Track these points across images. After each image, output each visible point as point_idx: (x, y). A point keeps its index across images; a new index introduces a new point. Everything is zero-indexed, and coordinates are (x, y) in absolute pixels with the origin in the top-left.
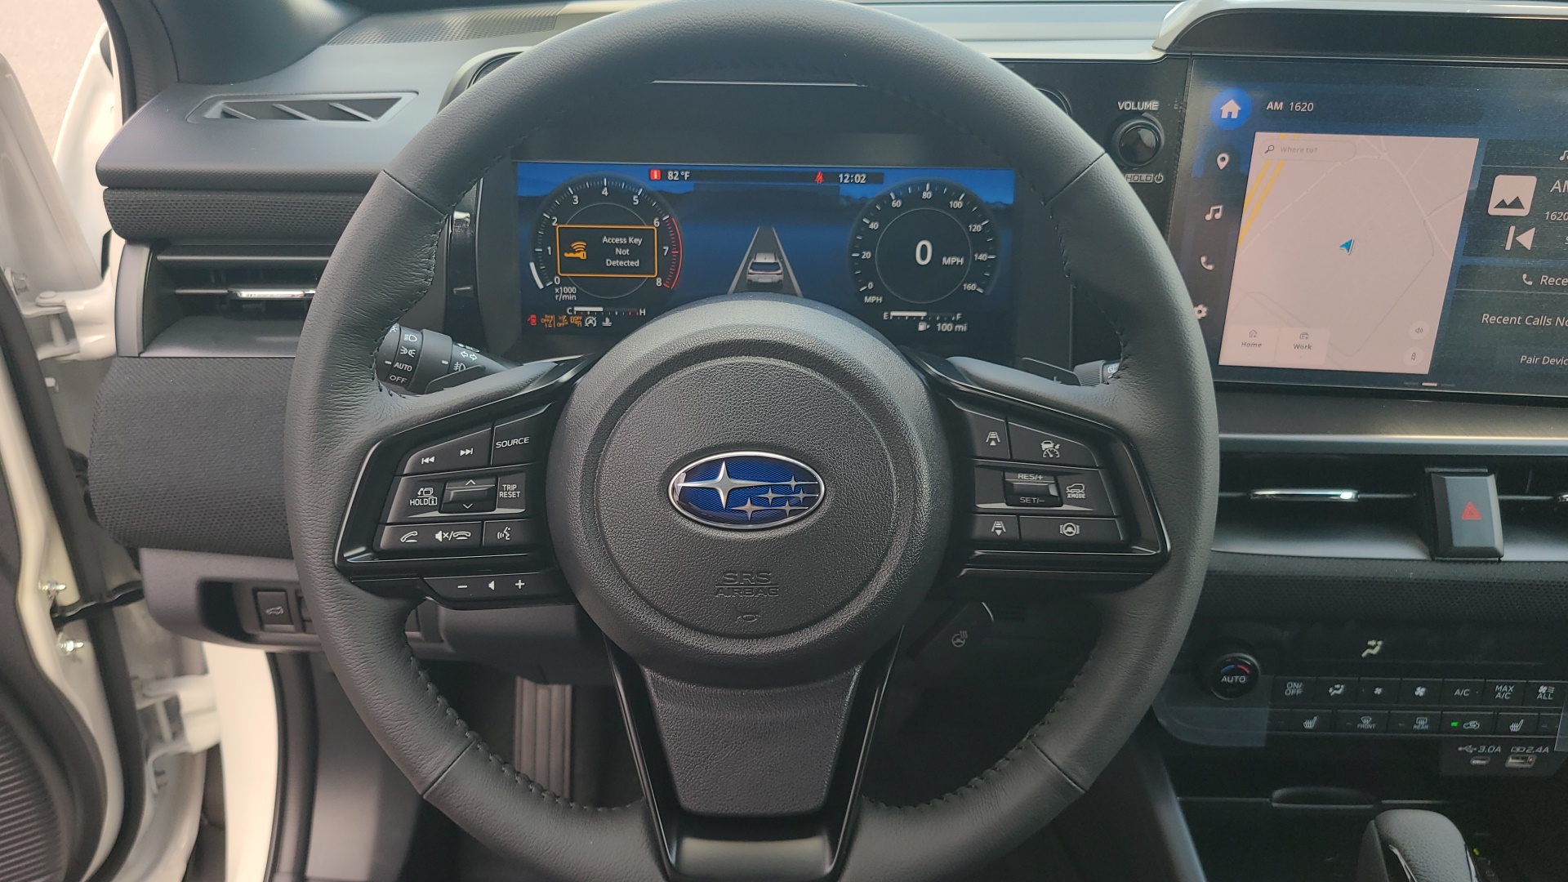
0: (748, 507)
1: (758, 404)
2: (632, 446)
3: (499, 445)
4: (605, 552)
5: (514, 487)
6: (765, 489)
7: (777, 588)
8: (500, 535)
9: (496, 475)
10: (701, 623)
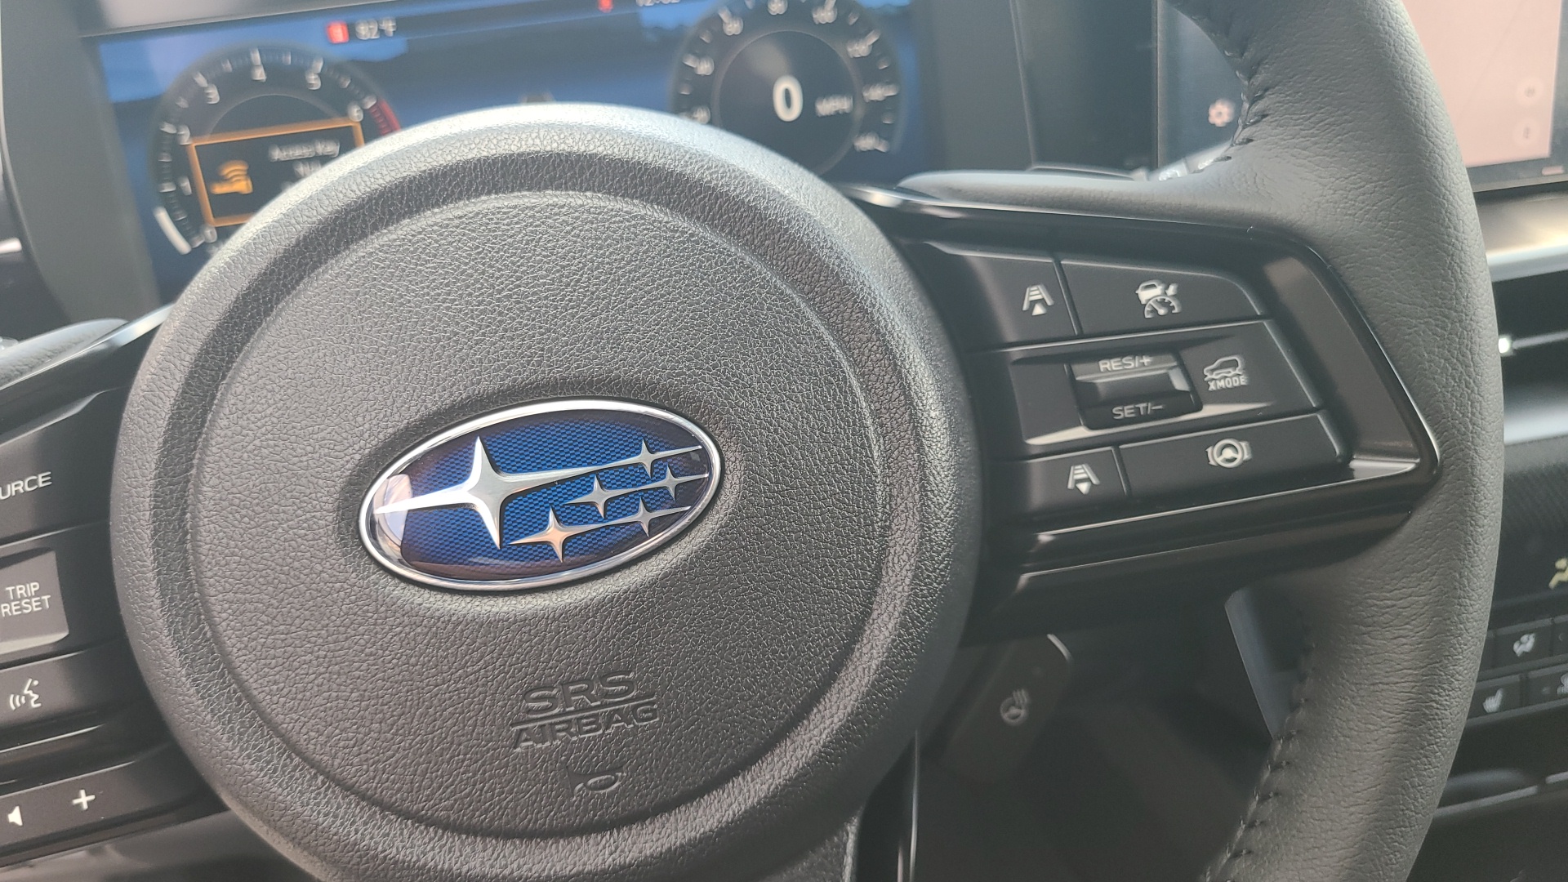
0: (555, 534)
1: (534, 294)
2: (257, 442)
4: (239, 700)
5: (34, 587)
6: (581, 484)
7: (652, 703)
8: (14, 702)
10: (492, 819)
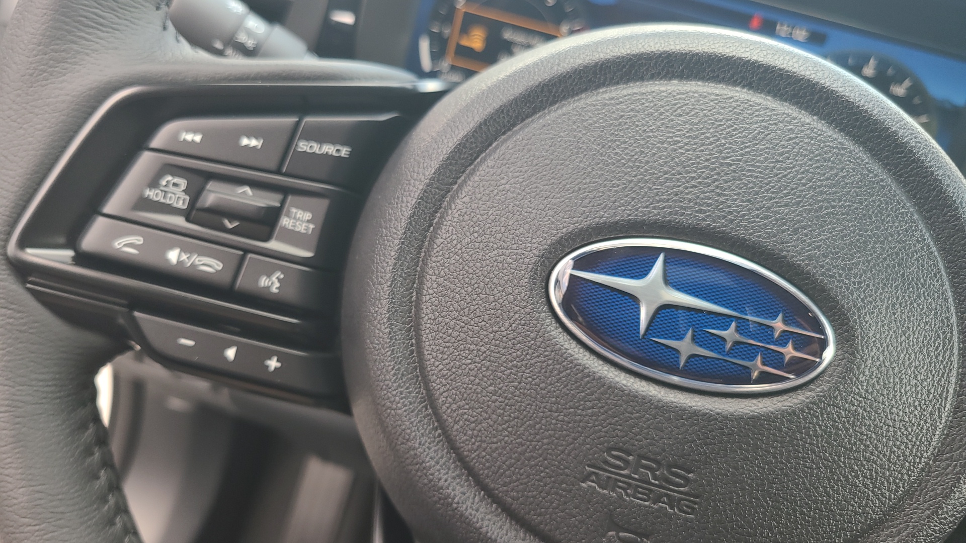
0: (685, 347)
1: (749, 171)
2: (507, 186)
3: (304, 146)
4: (412, 352)
5: (308, 216)
6: (723, 321)
7: (695, 503)
8: (264, 282)
9: (285, 191)
10: (541, 523)
